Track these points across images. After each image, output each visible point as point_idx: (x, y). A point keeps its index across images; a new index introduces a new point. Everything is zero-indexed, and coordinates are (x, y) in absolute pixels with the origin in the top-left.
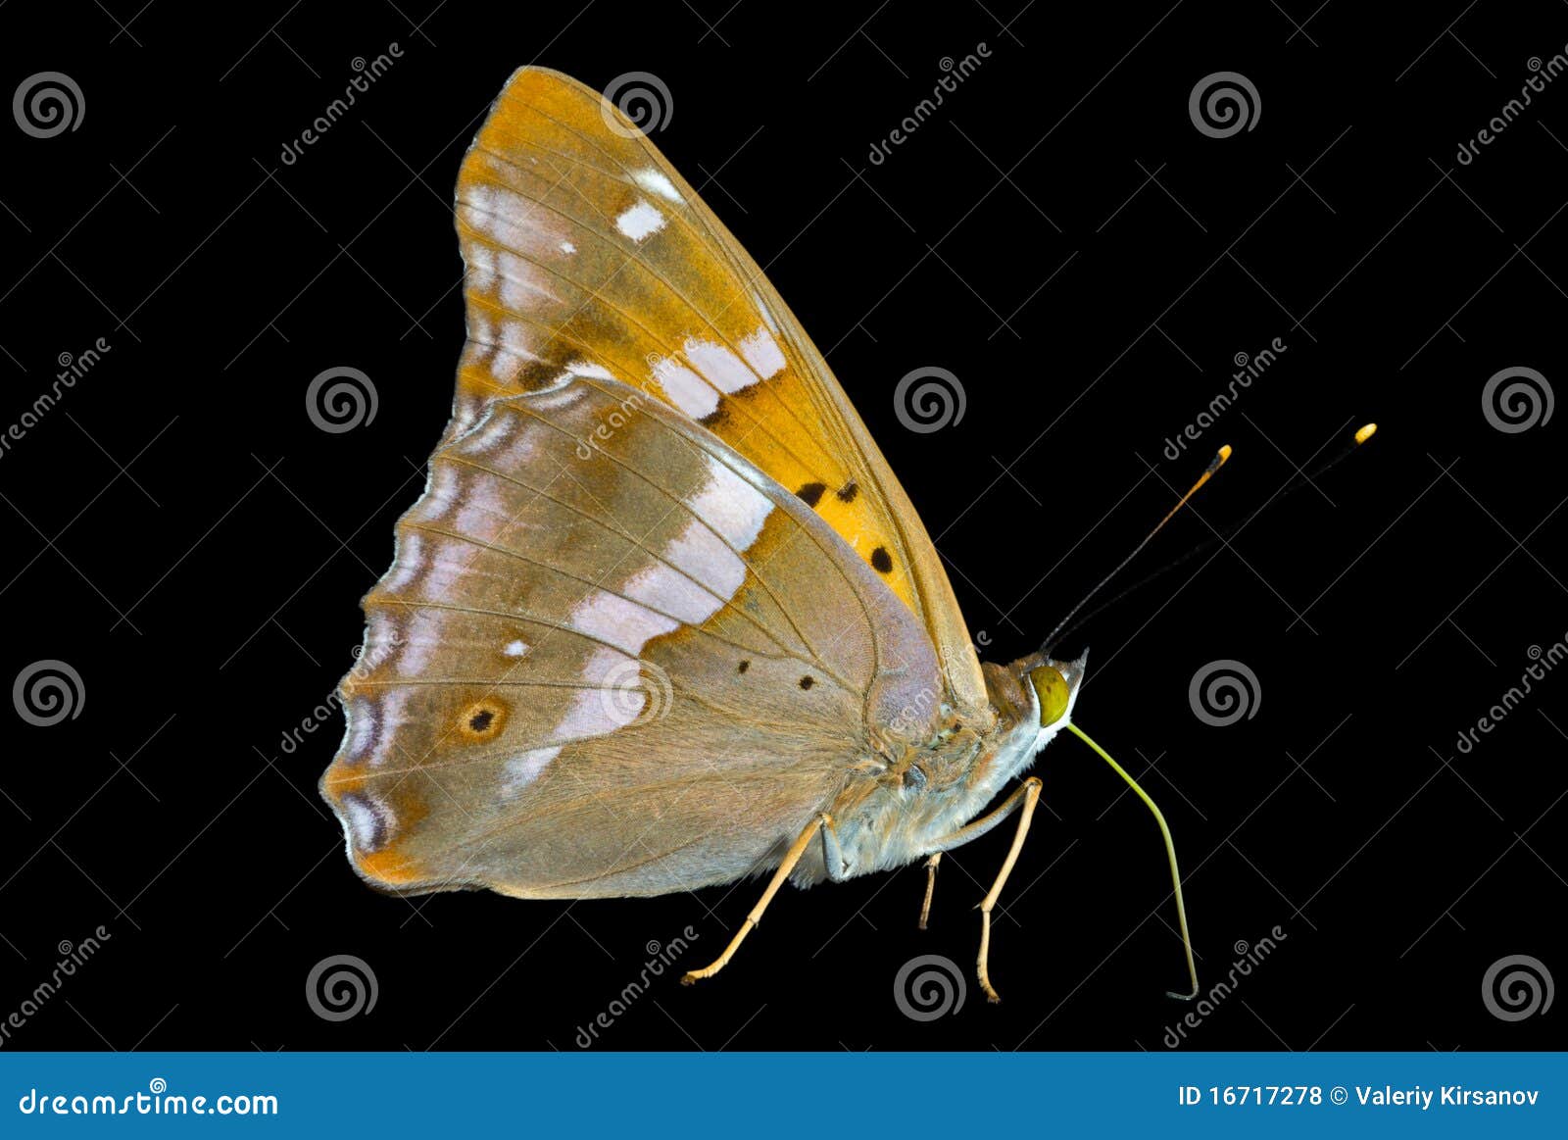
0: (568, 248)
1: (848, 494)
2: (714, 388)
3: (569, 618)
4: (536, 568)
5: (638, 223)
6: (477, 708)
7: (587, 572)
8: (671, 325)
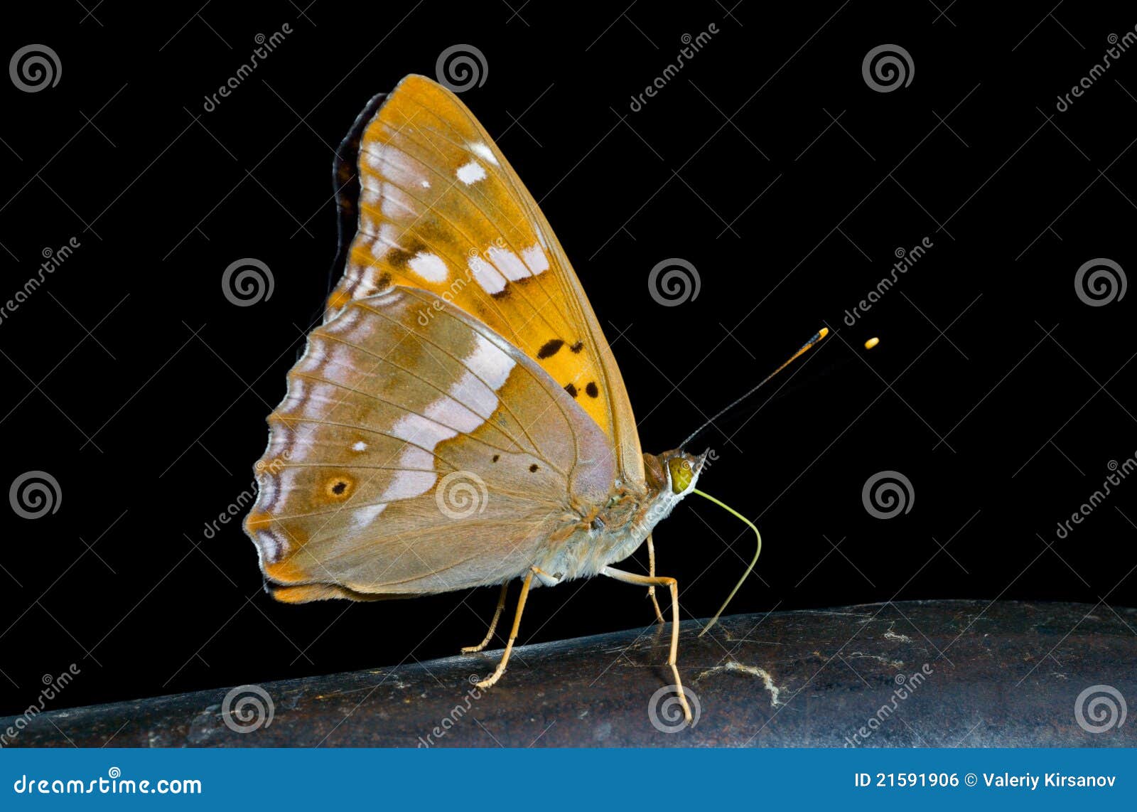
0: (426, 184)
1: (577, 348)
2: (504, 277)
3: (391, 428)
4: (372, 400)
5: (469, 174)
6: (337, 481)
7: (402, 401)
8: (483, 236)
